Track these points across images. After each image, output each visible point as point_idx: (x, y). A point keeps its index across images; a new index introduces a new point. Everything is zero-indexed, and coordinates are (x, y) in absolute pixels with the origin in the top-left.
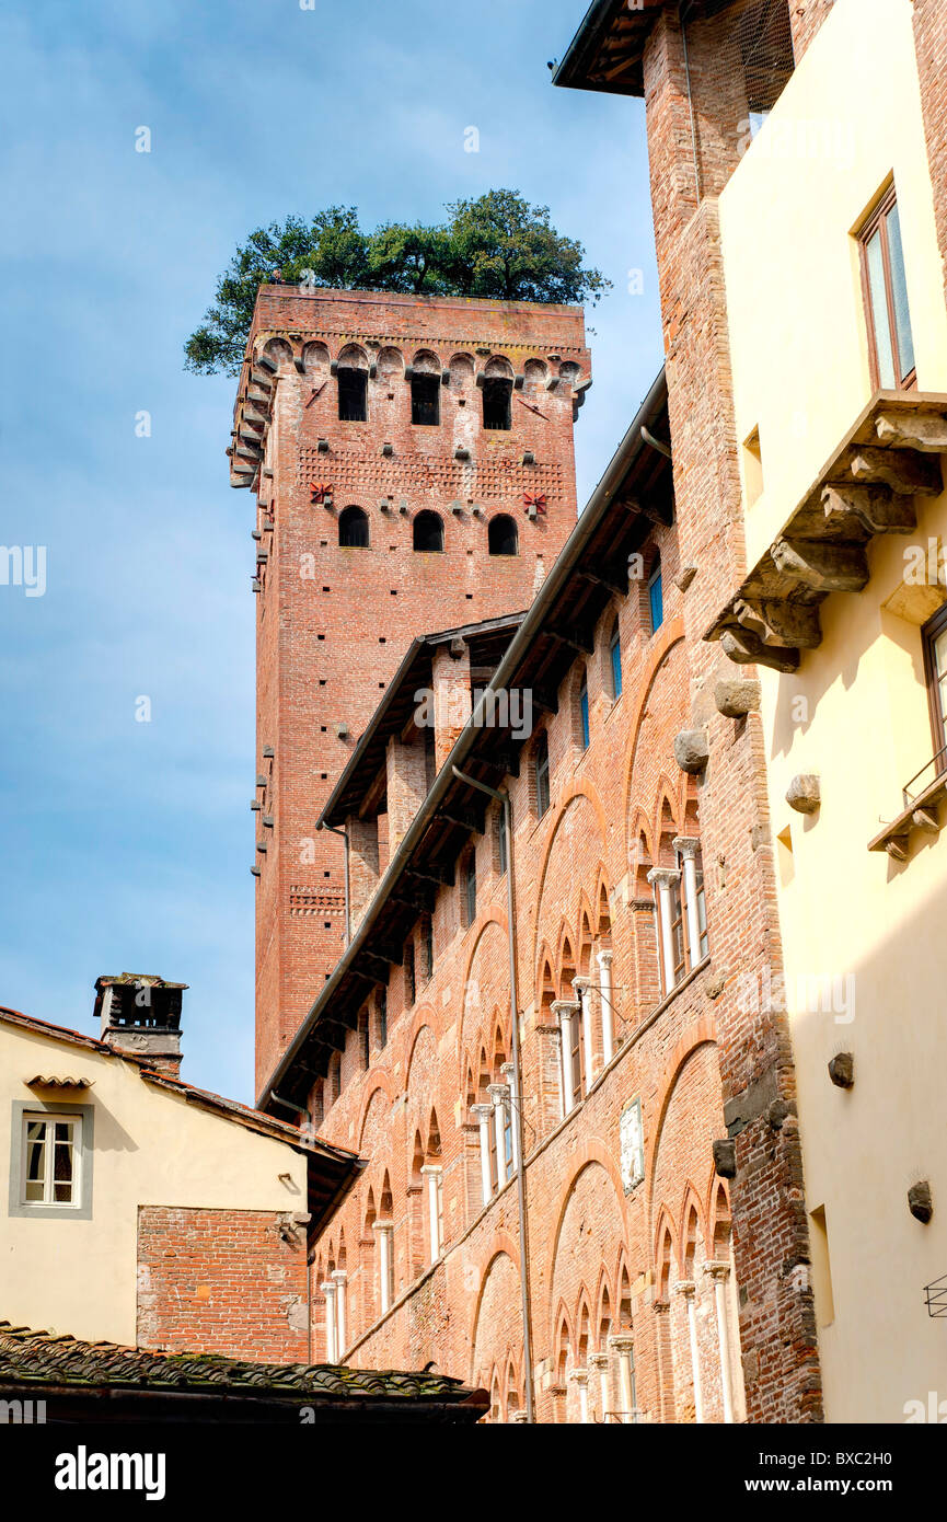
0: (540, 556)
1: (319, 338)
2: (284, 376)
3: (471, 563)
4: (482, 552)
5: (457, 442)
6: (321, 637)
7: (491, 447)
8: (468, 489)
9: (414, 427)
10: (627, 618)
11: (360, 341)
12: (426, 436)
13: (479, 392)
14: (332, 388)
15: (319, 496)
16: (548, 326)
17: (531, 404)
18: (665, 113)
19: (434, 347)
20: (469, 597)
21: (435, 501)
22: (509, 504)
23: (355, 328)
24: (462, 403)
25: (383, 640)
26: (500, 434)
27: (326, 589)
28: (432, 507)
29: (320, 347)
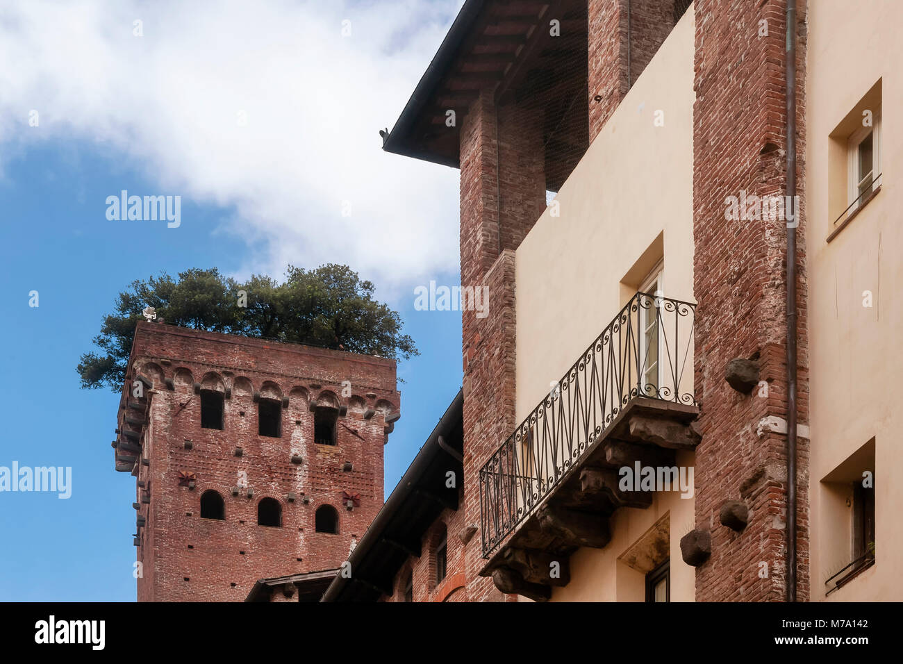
0: (354, 536)
1: (187, 366)
2: (158, 392)
3: (302, 537)
4: (310, 530)
5: (294, 451)
6: (187, 579)
7: (319, 456)
8: (300, 485)
9: (260, 438)
10: (419, 573)
11: (217, 370)
12: (269, 446)
13: (311, 416)
14: (195, 404)
15: (184, 481)
16: (368, 372)
17: (352, 428)
18: (476, 180)
19: (277, 380)
20: (300, 560)
21: (275, 491)
22: (331, 497)
23: (214, 361)
24: (298, 423)
25: (233, 585)
26: (328, 448)
27: (190, 547)
28: (273, 496)
29: (185, 373)
